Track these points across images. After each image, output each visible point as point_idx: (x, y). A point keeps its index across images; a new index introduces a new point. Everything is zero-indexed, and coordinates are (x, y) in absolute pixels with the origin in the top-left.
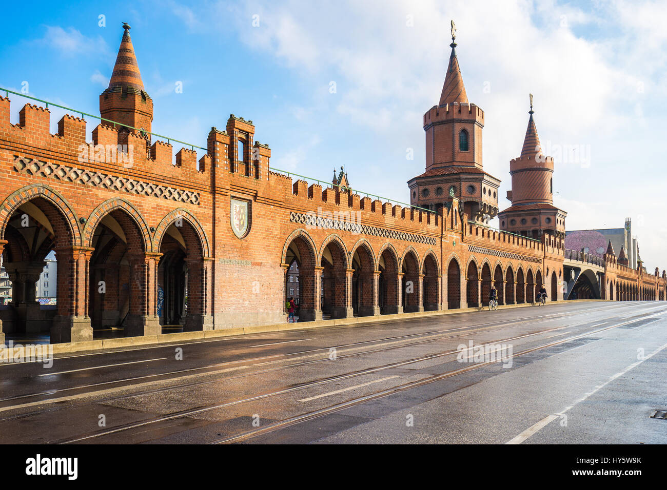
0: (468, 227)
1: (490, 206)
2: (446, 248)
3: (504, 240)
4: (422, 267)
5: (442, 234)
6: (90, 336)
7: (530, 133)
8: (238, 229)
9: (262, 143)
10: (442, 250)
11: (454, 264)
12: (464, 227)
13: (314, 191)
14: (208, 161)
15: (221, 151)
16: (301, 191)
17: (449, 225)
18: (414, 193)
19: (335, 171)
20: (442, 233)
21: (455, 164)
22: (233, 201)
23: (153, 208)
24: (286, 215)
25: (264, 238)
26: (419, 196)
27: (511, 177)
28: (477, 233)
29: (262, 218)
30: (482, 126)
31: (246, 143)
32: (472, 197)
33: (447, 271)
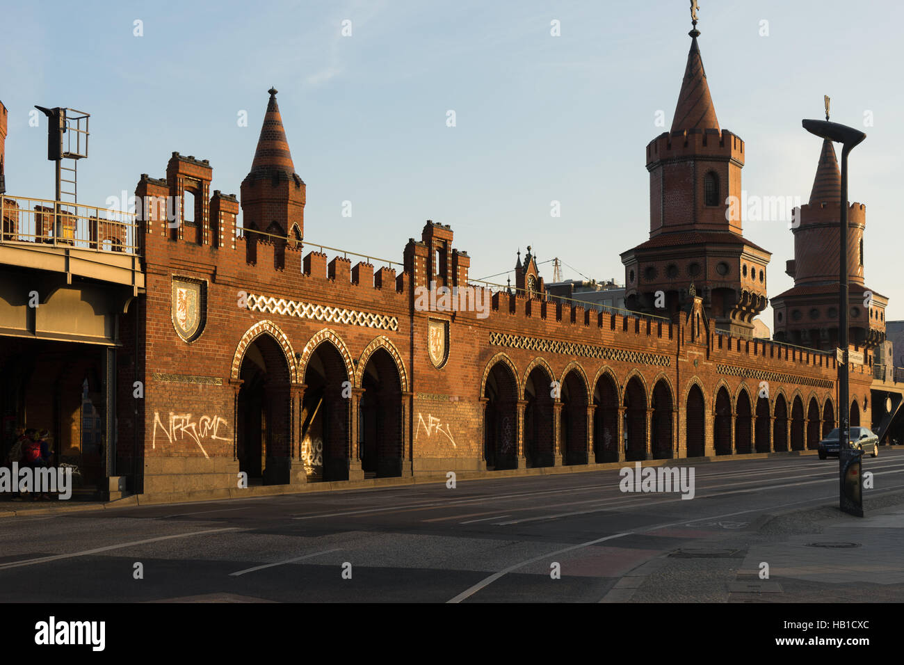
0: (716, 339)
1: (754, 294)
2: (685, 370)
3: (772, 355)
4: (650, 397)
5: (679, 350)
6: (304, 479)
7: (825, 163)
8: (434, 357)
9: (460, 250)
10: (678, 374)
11: (696, 392)
12: (711, 339)
13: (517, 304)
14: (406, 278)
15: (420, 266)
16: (502, 304)
17: (688, 337)
18: (632, 273)
19: (519, 253)
20: (679, 348)
21: (697, 227)
22: (430, 322)
23: (355, 337)
24: (485, 336)
25: (462, 367)
26: (639, 278)
27: (794, 236)
28: (729, 347)
29: (460, 342)
30: (740, 165)
31: (443, 252)
32: (724, 282)
33: (685, 404)
